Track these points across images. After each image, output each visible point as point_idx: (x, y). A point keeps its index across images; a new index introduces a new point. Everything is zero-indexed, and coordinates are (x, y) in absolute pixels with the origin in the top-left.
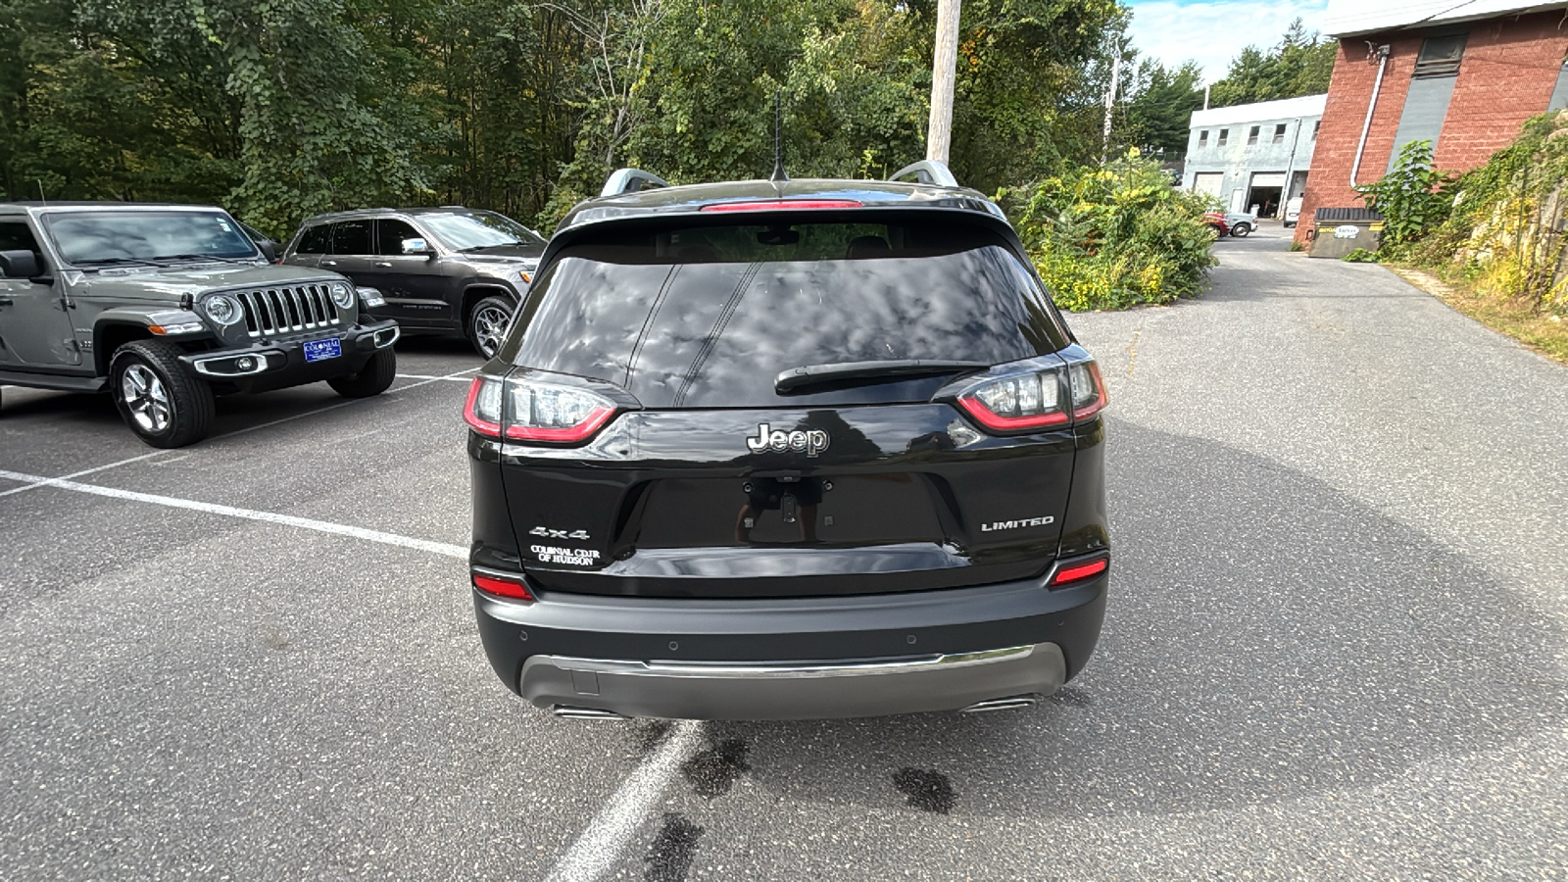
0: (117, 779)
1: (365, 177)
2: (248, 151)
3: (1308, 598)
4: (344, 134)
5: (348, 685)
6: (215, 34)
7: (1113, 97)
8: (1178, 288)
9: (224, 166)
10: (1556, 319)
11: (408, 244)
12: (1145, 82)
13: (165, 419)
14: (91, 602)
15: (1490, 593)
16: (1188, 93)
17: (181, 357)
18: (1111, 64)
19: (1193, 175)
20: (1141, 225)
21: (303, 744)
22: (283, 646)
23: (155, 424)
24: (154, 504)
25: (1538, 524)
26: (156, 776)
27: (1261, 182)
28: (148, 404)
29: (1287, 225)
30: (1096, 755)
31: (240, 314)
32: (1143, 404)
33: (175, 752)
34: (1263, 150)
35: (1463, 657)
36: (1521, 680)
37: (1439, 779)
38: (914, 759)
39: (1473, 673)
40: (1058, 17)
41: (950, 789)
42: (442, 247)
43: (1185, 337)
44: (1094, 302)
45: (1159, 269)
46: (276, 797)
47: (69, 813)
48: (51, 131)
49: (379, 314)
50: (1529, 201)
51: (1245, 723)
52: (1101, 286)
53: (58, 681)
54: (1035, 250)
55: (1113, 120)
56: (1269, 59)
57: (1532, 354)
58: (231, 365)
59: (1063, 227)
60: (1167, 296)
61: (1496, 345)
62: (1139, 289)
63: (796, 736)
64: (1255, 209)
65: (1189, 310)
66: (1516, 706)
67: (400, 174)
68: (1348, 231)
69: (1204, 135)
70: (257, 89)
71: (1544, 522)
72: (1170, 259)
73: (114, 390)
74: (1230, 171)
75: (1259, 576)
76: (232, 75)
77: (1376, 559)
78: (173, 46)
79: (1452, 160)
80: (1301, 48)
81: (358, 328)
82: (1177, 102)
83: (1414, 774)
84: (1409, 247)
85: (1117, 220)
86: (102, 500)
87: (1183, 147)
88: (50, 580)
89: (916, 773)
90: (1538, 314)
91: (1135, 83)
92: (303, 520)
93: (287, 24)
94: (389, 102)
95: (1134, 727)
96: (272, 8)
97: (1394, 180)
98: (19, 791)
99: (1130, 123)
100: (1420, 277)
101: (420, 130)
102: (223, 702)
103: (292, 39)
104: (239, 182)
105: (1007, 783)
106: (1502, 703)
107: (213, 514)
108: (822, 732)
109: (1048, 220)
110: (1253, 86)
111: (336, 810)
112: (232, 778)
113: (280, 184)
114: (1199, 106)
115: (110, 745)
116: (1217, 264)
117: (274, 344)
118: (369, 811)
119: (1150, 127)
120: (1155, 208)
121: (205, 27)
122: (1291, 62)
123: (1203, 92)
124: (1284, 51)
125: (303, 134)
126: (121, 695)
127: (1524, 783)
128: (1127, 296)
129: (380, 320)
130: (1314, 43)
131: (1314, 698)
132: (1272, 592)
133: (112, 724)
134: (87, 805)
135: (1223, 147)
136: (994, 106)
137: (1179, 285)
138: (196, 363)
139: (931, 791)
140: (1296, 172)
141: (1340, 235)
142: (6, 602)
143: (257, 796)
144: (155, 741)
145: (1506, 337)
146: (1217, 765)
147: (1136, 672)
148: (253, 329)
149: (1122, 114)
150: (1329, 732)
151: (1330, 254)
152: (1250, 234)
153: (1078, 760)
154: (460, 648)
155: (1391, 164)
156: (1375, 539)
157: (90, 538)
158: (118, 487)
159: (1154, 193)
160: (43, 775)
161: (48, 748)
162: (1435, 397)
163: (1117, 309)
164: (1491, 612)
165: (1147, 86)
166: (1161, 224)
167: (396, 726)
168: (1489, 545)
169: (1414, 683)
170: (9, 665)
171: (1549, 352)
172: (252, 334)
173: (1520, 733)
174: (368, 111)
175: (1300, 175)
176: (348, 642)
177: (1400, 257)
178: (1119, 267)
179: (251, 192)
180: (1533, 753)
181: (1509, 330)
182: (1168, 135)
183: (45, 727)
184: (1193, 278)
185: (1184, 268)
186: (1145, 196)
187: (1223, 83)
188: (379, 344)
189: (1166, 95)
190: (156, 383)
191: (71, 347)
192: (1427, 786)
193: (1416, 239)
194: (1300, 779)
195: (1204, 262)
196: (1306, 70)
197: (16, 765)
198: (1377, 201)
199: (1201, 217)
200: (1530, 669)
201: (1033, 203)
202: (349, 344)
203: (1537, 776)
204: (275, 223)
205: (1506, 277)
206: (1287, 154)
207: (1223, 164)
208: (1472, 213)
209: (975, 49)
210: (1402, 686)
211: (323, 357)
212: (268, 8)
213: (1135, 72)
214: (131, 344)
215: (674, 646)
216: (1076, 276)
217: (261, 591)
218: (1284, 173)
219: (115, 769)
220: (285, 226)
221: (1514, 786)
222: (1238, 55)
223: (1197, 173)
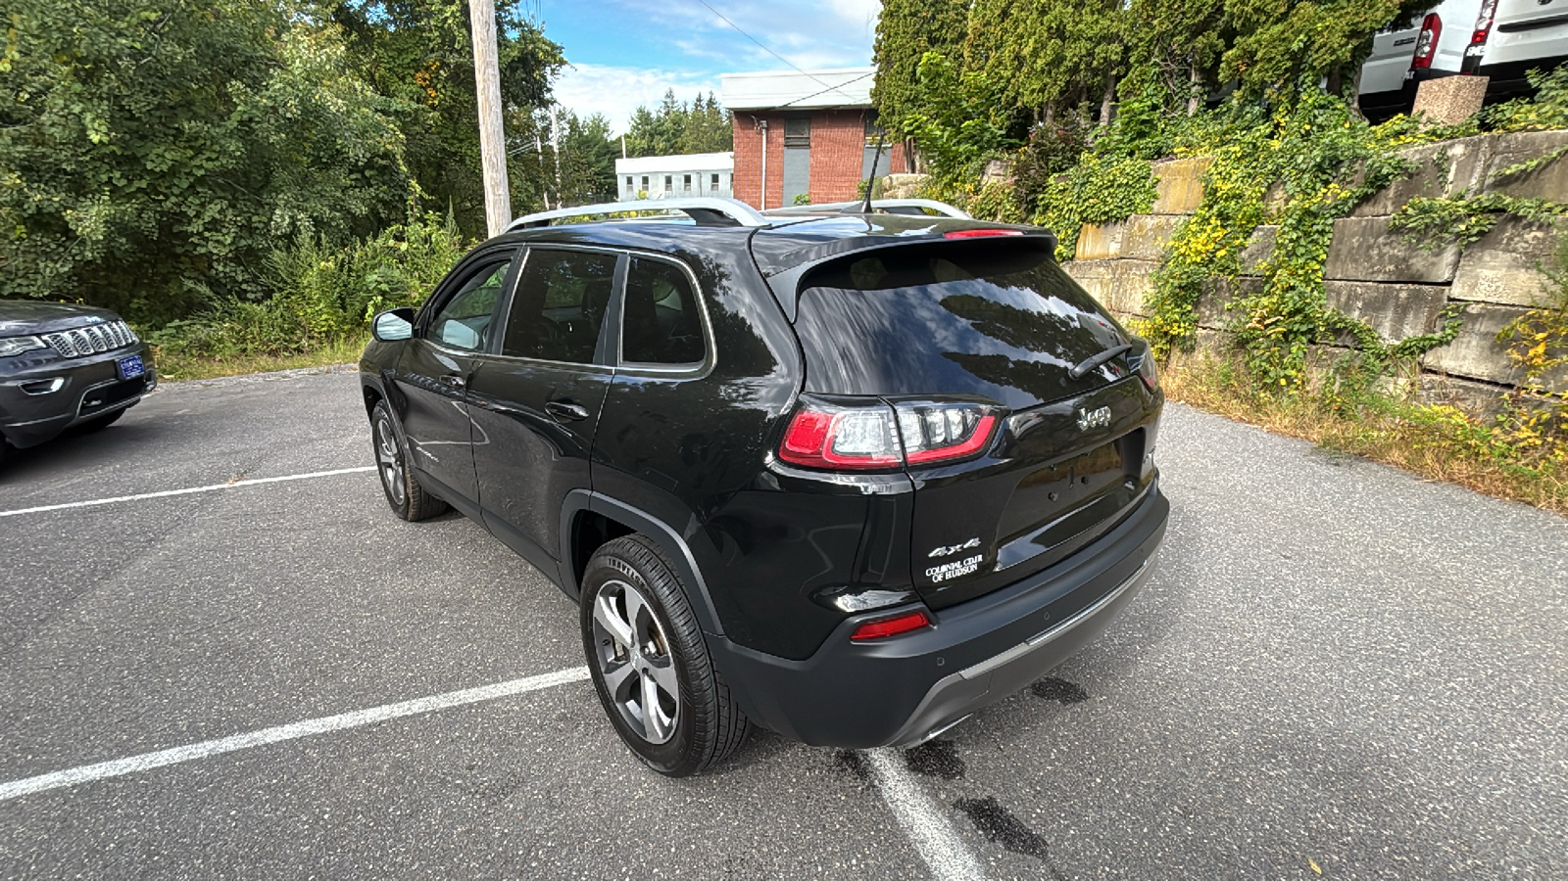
12: (564, 129)
16: (604, 142)
40: (513, 61)
56: (658, 119)
69: (630, 181)
80: (677, 113)
82: (596, 149)
87: (614, 188)
89: (1042, 685)
110: (652, 141)
114: (619, 155)
122: (673, 125)
123: (618, 142)
124: (666, 114)
135: (648, 191)
136: (461, 141)
139: (1063, 690)
189: (585, 142)
196: (687, 132)
209: (431, 81)
213: (553, 118)
215: (1047, 616)
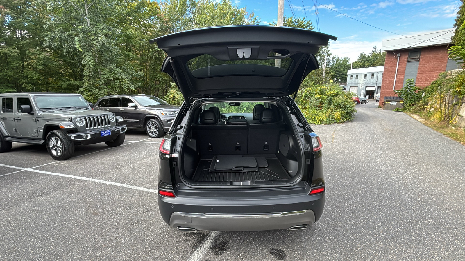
0: (52, 250)
1: (117, 86)
2: (85, 78)
3: (384, 204)
4: (112, 74)
5: (116, 225)
6: (81, 49)
7: (325, 66)
8: (346, 119)
9: (78, 83)
10: (453, 128)
11: (130, 104)
13: (60, 152)
14: (42, 202)
15: (435, 203)
16: (346, 65)
17: (67, 135)
18: (324, 57)
19: (349, 87)
20: (334, 101)
21: (104, 241)
22: (96, 215)
23: (57, 153)
24: (57, 176)
25: (448, 184)
26: (64, 249)
27: (368, 89)
28: (56, 148)
29: (377, 101)
30: (325, 245)
31: (84, 123)
32: (336, 151)
33: (68, 243)
34: (369, 80)
35: (428, 220)
36: (443, 227)
37: (421, 253)
38: (275, 246)
39: (430, 225)
41: (285, 254)
42: (139, 105)
43: (348, 132)
44: (322, 122)
45: (340, 113)
46: (97, 255)
47: (40, 259)
48: (32, 73)
49: (122, 123)
50: (442, 95)
51: (366, 237)
52: (324, 117)
53: (34, 224)
54: (304, 107)
55: (326, 72)
56: (368, 56)
57: (447, 138)
58: (81, 137)
59: (312, 102)
60: (343, 121)
61: (436, 135)
62: (334, 118)
63: (242, 240)
64: (367, 96)
65: (349, 125)
66: (442, 234)
67: (127, 85)
68: (394, 103)
69: (352, 76)
70: (90, 63)
71: (450, 184)
72: (343, 110)
73: (47, 143)
74: (360, 86)
75: (370, 198)
76: (84, 59)
77: (403, 194)
78: (68, 52)
79: (421, 84)
80: (377, 53)
81: (116, 127)
82: (344, 67)
83: (414, 251)
84: (411, 108)
85: (327, 100)
86: (42, 174)
87: (346, 79)
88: (29, 196)
89: (276, 250)
90: (448, 127)
91: (331, 62)
92: (100, 180)
93: (100, 46)
94: (125, 66)
95: (335, 238)
96: (96, 42)
97: (405, 89)
98: (25, 253)
99: (330, 73)
100: (415, 116)
101: (133, 73)
102: (81, 229)
103: (101, 50)
104: (81, 87)
105: (300, 252)
106: (438, 233)
107: (74, 178)
108: (249, 239)
109: (308, 99)
110: (364, 63)
111: (115, 259)
112: (85, 250)
113: (93, 87)
114: (350, 68)
115: (50, 241)
116: (356, 112)
117: (93, 131)
118: (123, 259)
119: (336, 74)
120: (338, 96)
121: (78, 47)
122: (374, 57)
123: (350, 64)
124: (372, 54)
125: (101, 74)
126: (52, 228)
127: (444, 254)
128: (331, 121)
129: (121, 125)
130: (380, 52)
131: (386, 231)
132: (374, 202)
133: (50, 235)
134: (45, 257)
135: (357, 80)
137: (346, 118)
138: (71, 136)
139: (280, 255)
140: (378, 86)
141: (391, 104)
142: (17, 202)
143: (92, 255)
144: (62, 240)
145: (439, 133)
146: (359, 248)
147: (336, 223)
148: (87, 127)
149: (328, 71)
150: (390, 240)
151: (389, 109)
152: (367, 103)
153: (320, 246)
154: (147, 215)
155: (404, 85)
156: (402, 188)
157: (40, 185)
158: (46, 171)
159: (337, 92)
160: (32, 249)
161: (33, 241)
162: (419, 149)
163: (328, 124)
164: (435, 208)
165: (335, 63)
166: (340, 101)
167: (130, 236)
168: (434, 190)
169: (414, 227)
170: (19, 219)
171: (452, 137)
172: (87, 129)
173: (443, 241)
174: (119, 68)
175: (379, 87)
176: (115, 214)
177: (409, 110)
178: (329, 112)
179: (84, 90)
180: (447, 246)
181: (440, 131)
182: (341, 76)
183: (31, 236)
184: (350, 115)
185: (347, 113)
186: (335, 93)
187: (356, 62)
188: (121, 132)
189: (340, 65)
190: (59, 141)
191: (36, 132)
192: (417, 255)
193: (413, 105)
194: (382, 252)
195: (353, 111)
196: (378, 59)
197: (24, 246)
198: (401, 95)
199: (351, 99)
200: (446, 224)
201: (304, 94)
202: (113, 132)
203: (448, 252)
204: (90, 98)
205: (438, 116)
206: (375, 81)
207: (358, 84)
208: (428, 98)
210: (410, 228)
211: (106, 135)
212: (95, 42)
213: (331, 59)
214: (54, 131)
215: (212, 209)
216: (317, 115)
217: (89, 199)
218: (375, 86)
219: (52, 247)
220: (93, 99)
221: (442, 255)
222: (360, 55)
223: (350, 87)
